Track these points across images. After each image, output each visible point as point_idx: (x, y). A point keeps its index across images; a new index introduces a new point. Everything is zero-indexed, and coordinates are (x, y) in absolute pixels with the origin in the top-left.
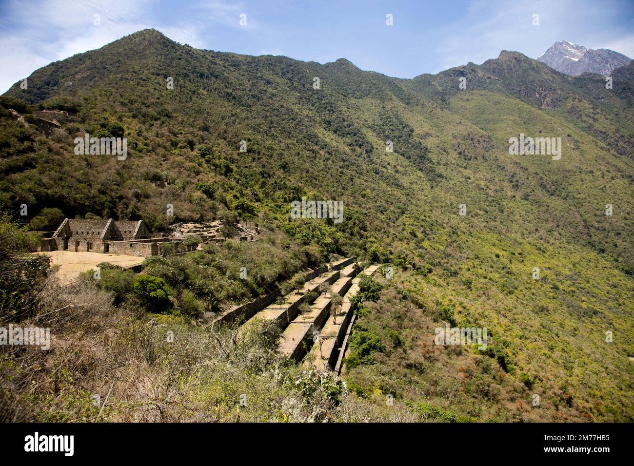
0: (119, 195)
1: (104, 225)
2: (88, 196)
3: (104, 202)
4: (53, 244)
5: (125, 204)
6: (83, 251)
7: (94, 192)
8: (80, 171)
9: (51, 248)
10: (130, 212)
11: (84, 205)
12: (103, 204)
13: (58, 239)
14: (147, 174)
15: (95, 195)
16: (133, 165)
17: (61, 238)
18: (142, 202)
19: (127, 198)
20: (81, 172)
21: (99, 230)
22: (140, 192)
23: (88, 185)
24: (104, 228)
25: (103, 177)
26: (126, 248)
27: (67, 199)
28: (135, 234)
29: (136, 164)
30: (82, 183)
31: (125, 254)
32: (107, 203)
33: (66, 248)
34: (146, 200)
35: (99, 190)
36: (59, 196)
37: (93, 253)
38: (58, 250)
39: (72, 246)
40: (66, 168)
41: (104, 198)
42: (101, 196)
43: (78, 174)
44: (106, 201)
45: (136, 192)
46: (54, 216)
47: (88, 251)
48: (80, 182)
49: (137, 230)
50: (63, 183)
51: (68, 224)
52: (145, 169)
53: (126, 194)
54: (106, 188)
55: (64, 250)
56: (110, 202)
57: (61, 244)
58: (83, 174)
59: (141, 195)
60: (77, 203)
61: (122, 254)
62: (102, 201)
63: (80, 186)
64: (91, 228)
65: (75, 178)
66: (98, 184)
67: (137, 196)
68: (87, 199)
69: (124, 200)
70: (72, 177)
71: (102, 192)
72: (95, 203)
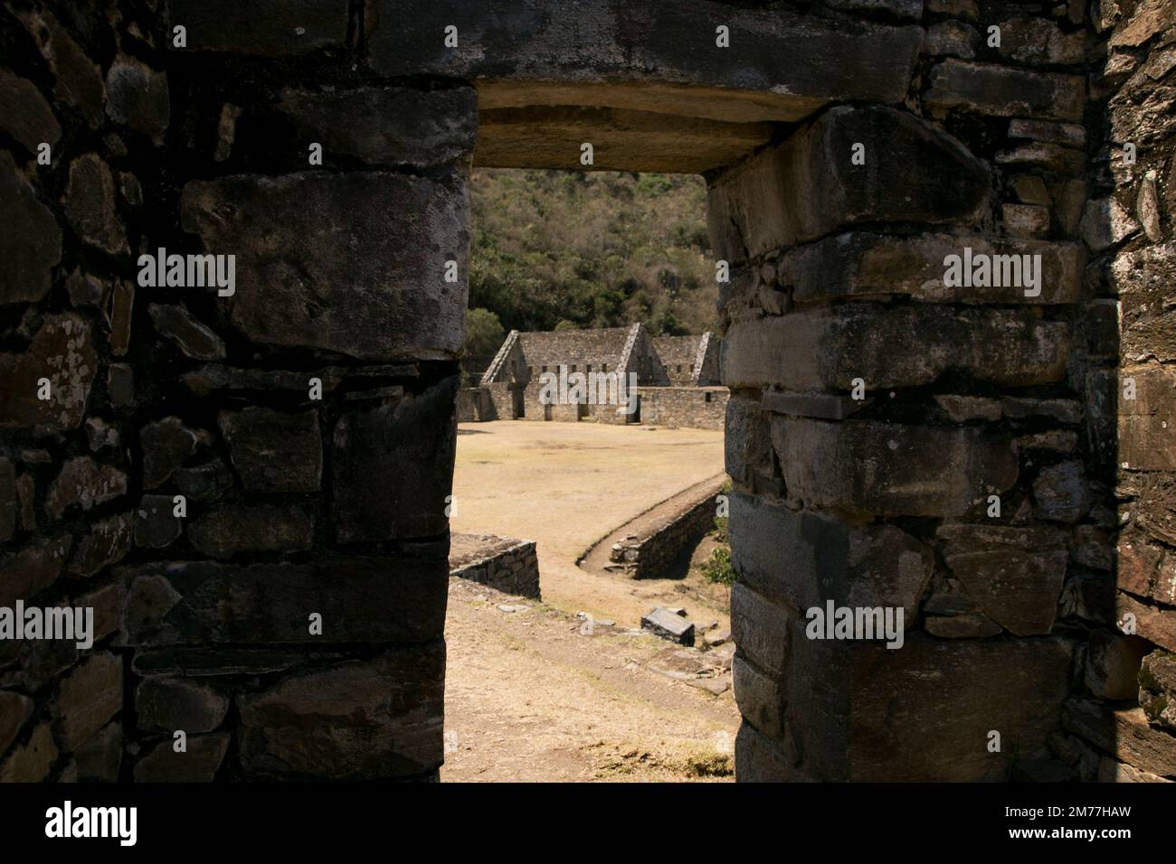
0: (625, 278)
1: (619, 343)
2: (551, 281)
3: (592, 299)
4: (485, 402)
5: (643, 302)
6: (567, 420)
7: (564, 273)
8: (525, 226)
9: (480, 412)
10: (660, 322)
11: (542, 306)
12: (590, 304)
13: (496, 388)
14: (682, 231)
15: (568, 281)
16: (643, 214)
17: (505, 384)
18: (684, 297)
19: (644, 286)
20: (530, 226)
21: (605, 359)
22: (675, 271)
23: (550, 256)
24: (619, 353)
25: (579, 239)
26: (693, 407)
27: (504, 292)
28: (697, 371)
29: (649, 211)
30: (535, 250)
31: (691, 424)
32: (600, 301)
33: (519, 413)
34: (693, 294)
35: (577, 270)
36: (485, 281)
37: (597, 425)
38: (498, 419)
39: (533, 408)
40: (494, 218)
41: (592, 289)
42: (584, 282)
43: (524, 231)
44: (597, 294)
45: (667, 273)
46: (480, 331)
47: (580, 420)
48: (530, 249)
49: (700, 360)
50: (490, 252)
51: (517, 346)
52: (674, 220)
53: (644, 278)
54: (592, 264)
55: (515, 419)
56: (607, 298)
57: (505, 402)
58: (534, 231)
59: (679, 280)
60: (528, 300)
61: (682, 424)
62: (587, 296)
63: (531, 258)
64: (582, 357)
65: (518, 239)
66: (572, 254)
67: (668, 281)
68: (552, 289)
69: (640, 293)
70: (509, 238)
71: (585, 274)
72: (571, 300)
